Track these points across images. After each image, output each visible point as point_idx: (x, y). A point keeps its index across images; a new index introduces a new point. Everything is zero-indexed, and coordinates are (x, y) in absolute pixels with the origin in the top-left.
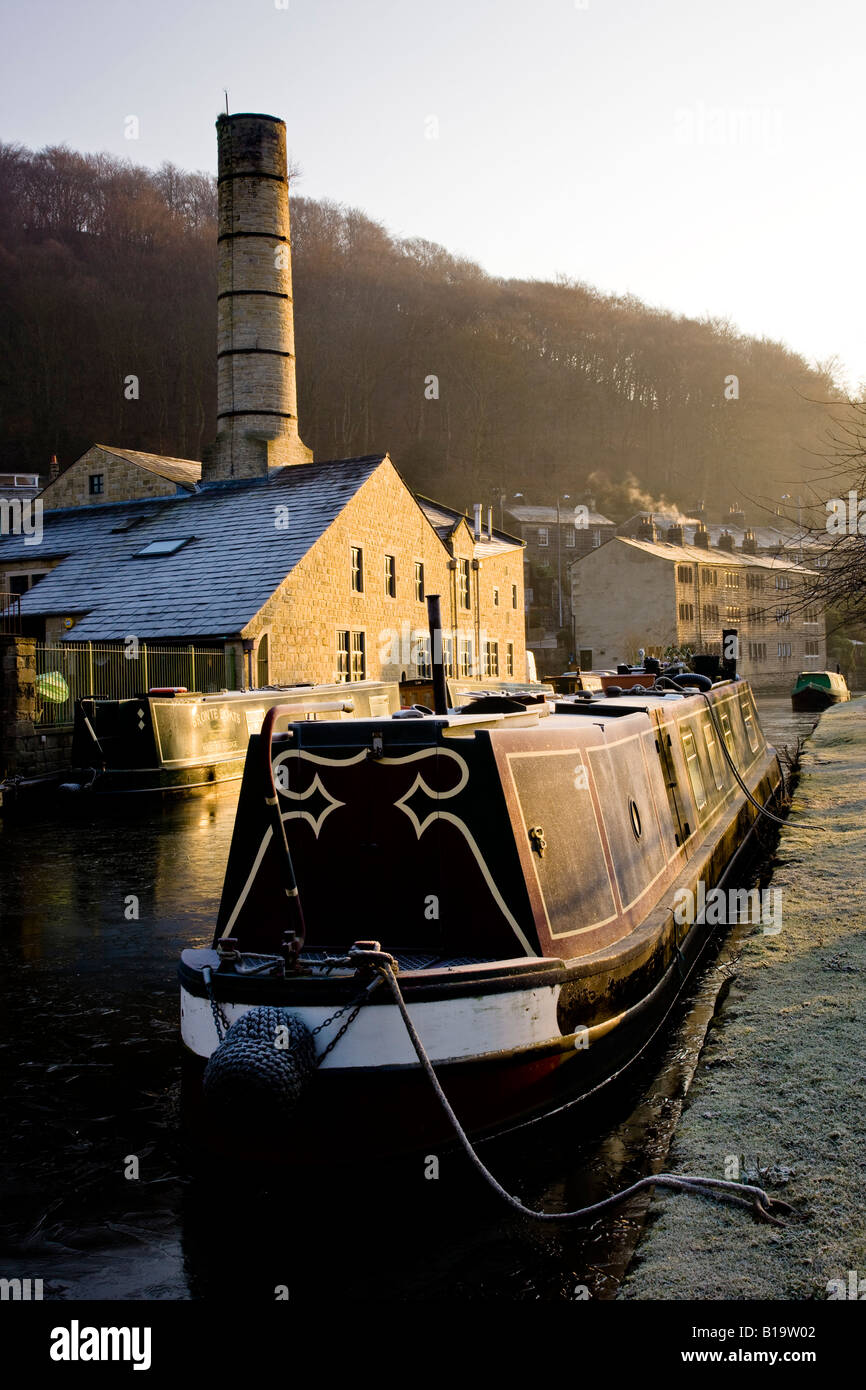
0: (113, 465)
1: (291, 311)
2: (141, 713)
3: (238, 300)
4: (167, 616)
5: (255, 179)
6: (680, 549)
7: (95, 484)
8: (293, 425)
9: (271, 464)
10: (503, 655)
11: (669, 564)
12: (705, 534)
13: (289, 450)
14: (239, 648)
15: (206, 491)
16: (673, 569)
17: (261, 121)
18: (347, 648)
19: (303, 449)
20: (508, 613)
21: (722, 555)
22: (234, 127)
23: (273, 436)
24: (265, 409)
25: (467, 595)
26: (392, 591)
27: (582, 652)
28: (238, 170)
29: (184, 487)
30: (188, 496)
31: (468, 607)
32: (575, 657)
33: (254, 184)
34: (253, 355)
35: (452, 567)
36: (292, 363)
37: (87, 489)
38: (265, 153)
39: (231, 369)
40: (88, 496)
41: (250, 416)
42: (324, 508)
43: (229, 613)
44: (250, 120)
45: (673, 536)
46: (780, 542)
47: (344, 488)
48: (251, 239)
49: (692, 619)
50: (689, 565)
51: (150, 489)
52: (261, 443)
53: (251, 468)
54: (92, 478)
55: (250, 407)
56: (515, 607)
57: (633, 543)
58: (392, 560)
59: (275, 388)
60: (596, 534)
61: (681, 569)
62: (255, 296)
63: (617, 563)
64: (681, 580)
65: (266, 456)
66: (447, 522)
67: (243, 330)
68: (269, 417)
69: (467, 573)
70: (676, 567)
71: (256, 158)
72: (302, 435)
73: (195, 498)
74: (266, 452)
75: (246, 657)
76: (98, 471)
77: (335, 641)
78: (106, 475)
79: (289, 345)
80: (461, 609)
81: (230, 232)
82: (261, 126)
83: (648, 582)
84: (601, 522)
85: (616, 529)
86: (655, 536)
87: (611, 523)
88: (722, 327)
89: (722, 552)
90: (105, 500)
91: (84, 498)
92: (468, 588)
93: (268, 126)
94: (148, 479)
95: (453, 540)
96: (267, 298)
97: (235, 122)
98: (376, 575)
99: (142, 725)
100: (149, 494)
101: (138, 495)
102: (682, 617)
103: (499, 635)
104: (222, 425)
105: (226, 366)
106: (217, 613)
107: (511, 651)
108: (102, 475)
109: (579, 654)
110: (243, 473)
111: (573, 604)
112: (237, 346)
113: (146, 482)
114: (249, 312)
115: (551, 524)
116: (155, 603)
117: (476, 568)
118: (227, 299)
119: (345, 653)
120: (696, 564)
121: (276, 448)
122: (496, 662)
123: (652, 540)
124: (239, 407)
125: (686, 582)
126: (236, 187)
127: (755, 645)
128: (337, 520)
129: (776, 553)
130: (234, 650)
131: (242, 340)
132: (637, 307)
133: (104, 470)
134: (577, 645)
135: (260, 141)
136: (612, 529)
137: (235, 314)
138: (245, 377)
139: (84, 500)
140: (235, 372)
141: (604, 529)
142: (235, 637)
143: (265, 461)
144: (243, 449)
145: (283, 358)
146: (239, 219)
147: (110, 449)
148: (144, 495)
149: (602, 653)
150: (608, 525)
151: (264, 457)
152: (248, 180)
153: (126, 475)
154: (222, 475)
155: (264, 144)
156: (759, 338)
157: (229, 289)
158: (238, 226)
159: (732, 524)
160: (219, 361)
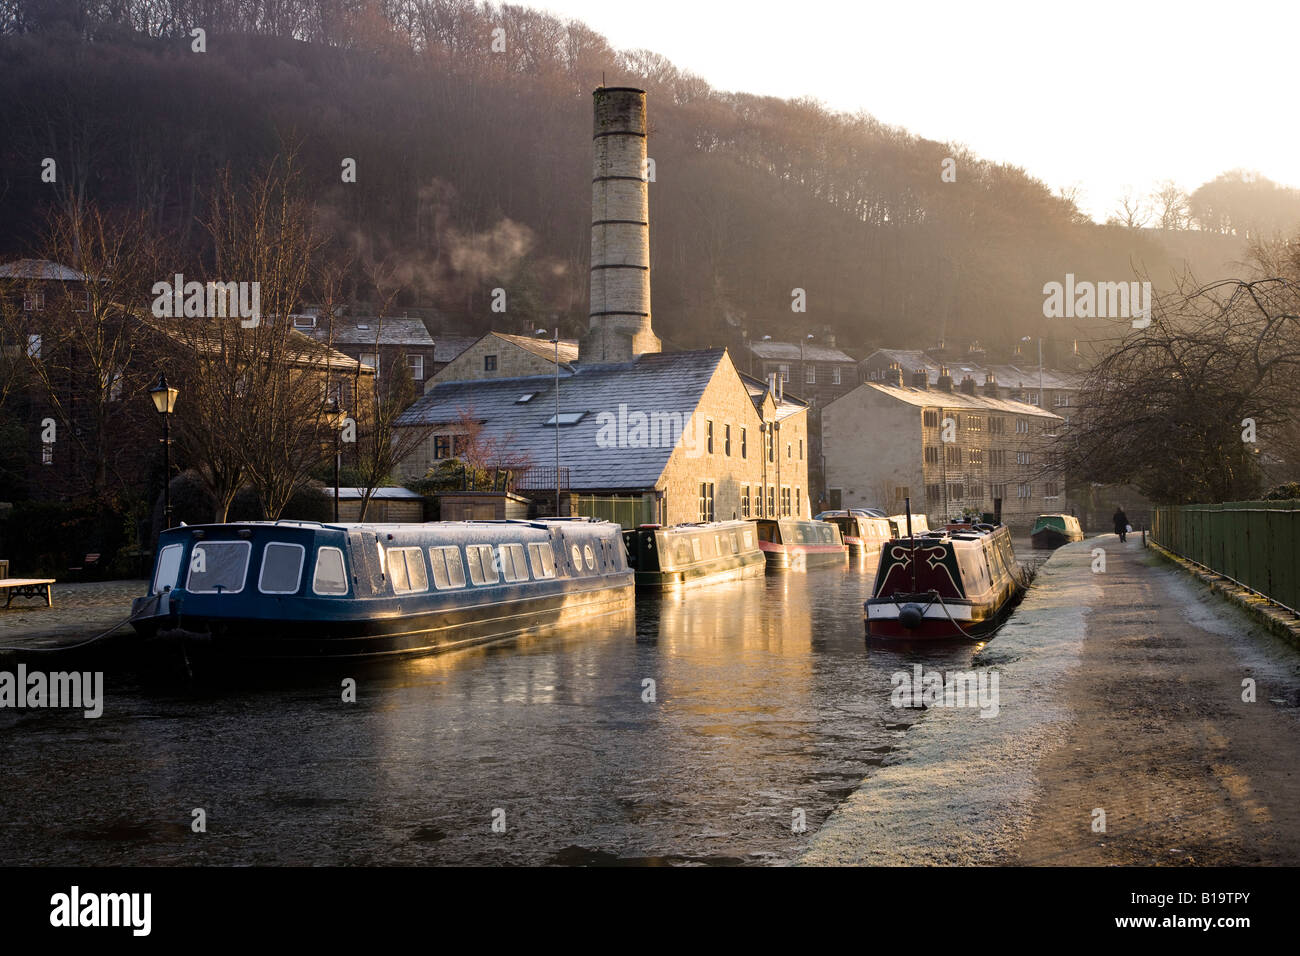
0: (505, 349)
1: (647, 235)
2: (649, 539)
3: (610, 227)
4: (592, 473)
5: (624, 136)
6: (924, 393)
7: (490, 362)
8: (648, 321)
9: (634, 353)
10: (794, 498)
11: (917, 409)
12: (948, 378)
13: (647, 343)
14: (653, 496)
15: (583, 372)
16: (920, 414)
17: (629, 93)
18: (704, 496)
19: (655, 339)
20: (797, 464)
21: (964, 399)
22: (609, 98)
23: (635, 331)
24: (630, 310)
25: (771, 450)
26: (728, 452)
27: (832, 491)
28: (612, 130)
29: (565, 367)
30: (569, 375)
31: (771, 460)
32: (825, 494)
33: (624, 140)
34: (621, 269)
35: (762, 429)
36: (648, 273)
37: (483, 366)
38: (632, 116)
39: (603, 279)
40: (483, 372)
41: (619, 316)
42: (687, 392)
43: (642, 472)
44: (622, 93)
45: (917, 382)
46: (1020, 384)
47: (698, 376)
48: (621, 181)
49: (936, 460)
50: (934, 410)
51: (537, 369)
52: (628, 336)
53: (619, 355)
54: (486, 357)
55: (618, 308)
56: (801, 458)
57: (880, 388)
58: (728, 427)
59: (637, 295)
60: (835, 371)
61: (926, 413)
62: (623, 224)
63: (865, 406)
64: (927, 424)
65: (632, 347)
66: (758, 393)
67: (614, 250)
68: (633, 316)
69: (771, 434)
70: (922, 412)
71: (626, 120)
72: (653, 327)
73: (574, 378)
74: (632, 344)
75: (657, 503)
76: (492, 353)
77: (698, 491)
78: (499, 357)
79: (646, 262)
80: (768, 462)
81: (605, 175)
82: (630, 97)
83: (896, 426)
84: (841, 359)
85: (856, 366)
86: (901, 381)
87: (851, 360)
88: (962, 150)
89: (964, 396)
90: (499, 375)
91: (480, 374)
92: (771, 445)
93: (635, 97)
94: (536, 359)
95: (763, 408)
96: (633, 226)
97: (611, 94)
98: (720, 440)
99: (650, 546)
100: (535, 372)
101: (526, 372)
102: (927, 460)
103: (791, 482)
104: (594, 321)
105: (599, 277)
106: (632, 472)
107: (798, 495)
108: (495, 356)
109: (828, 492)
110: (613, 358)
111: (823, 445)
112: (609, 262)
113: (533, 363)
114: (619, 237)
115: (791, 360)
116: (579, 463)
117: (777, 429)
118: (601, 226)
119: (703, 499)
120: (941, 409)
121: (638, 339)
122: (789, 504)
123: (899, 385)
124: (610, 309)
125: (931, 426)
126: (610, 142)
127: (996, 486)
128: (700, 403)
129: (1015, 395)
130: (650, 498)
131: (613, 258)
132: (871, 123)
133: (497, 352)
134: (827, 485)
135: (629, 108)
136: (852, 366)
137: (608, 237)
138: (614, 285)
139: (480, 375)
140: (607, 282)
141: (845, 366)
142: (651, 490)
143: (631, 351)
144: (612, 341)
145: (643, 271)
146: (612, 166)
147: (501, 335)
148: (531, 373)
149: (851, 492)
150: (848, 362)
151: (629, 347)
152: (619, 137)
153: (516, 357)
154: (595, 361)
155: (632, 110)
156: (999, 164)
157: (603, 219)
158: (612, 171)
159: (972, 362)
160: (593, 273)
